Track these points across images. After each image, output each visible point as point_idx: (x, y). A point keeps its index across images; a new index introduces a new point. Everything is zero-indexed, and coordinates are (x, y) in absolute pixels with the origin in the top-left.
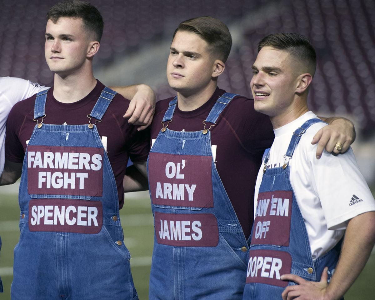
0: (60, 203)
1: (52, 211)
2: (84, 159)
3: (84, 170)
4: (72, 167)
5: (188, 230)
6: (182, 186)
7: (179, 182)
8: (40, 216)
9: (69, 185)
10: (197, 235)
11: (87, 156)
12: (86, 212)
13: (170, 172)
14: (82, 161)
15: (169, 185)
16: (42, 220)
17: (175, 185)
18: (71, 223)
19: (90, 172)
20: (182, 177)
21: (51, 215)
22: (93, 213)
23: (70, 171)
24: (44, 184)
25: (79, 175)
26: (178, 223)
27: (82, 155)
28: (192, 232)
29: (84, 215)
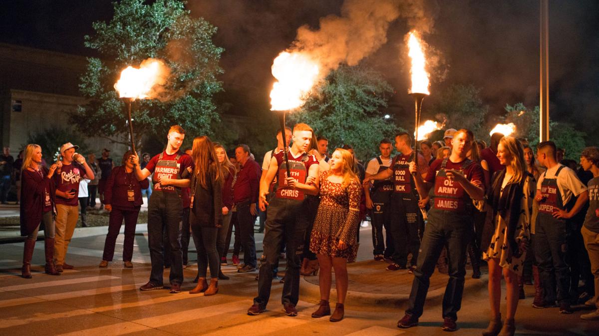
2: (172, 170)
3: (171, 174)
4: (168, 172)
5: (452, 204)
6: (451, 189)
7: (450, 187)
10: (455, 206)
11: (173, 169)
13: (446, 183)
14: (171, 171)
15: (446, 188)
17: (448, 188)
19: (173, 174)
20: (452, 185)
23: (167, 174)
25: (170, 175)
26: (448, 202)
27: (172, 169)
28: (454, 205)
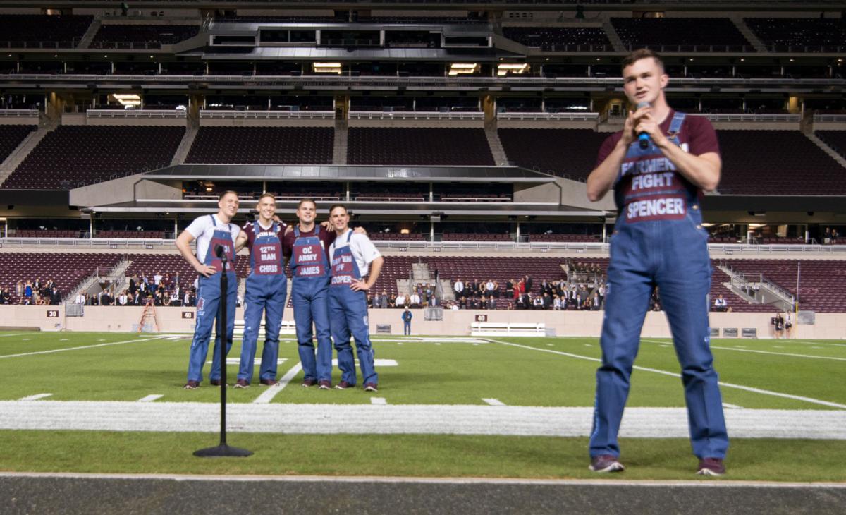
0: (652, 198)
1: (646, 205)
8: (636, 210)
9: (658, 184)
12: (673, 203)
16: (638, 213)
18: (662, 212)
21: (644, 208)
22: (678, 203)
24: (638, 186)
29: (672, 206)
